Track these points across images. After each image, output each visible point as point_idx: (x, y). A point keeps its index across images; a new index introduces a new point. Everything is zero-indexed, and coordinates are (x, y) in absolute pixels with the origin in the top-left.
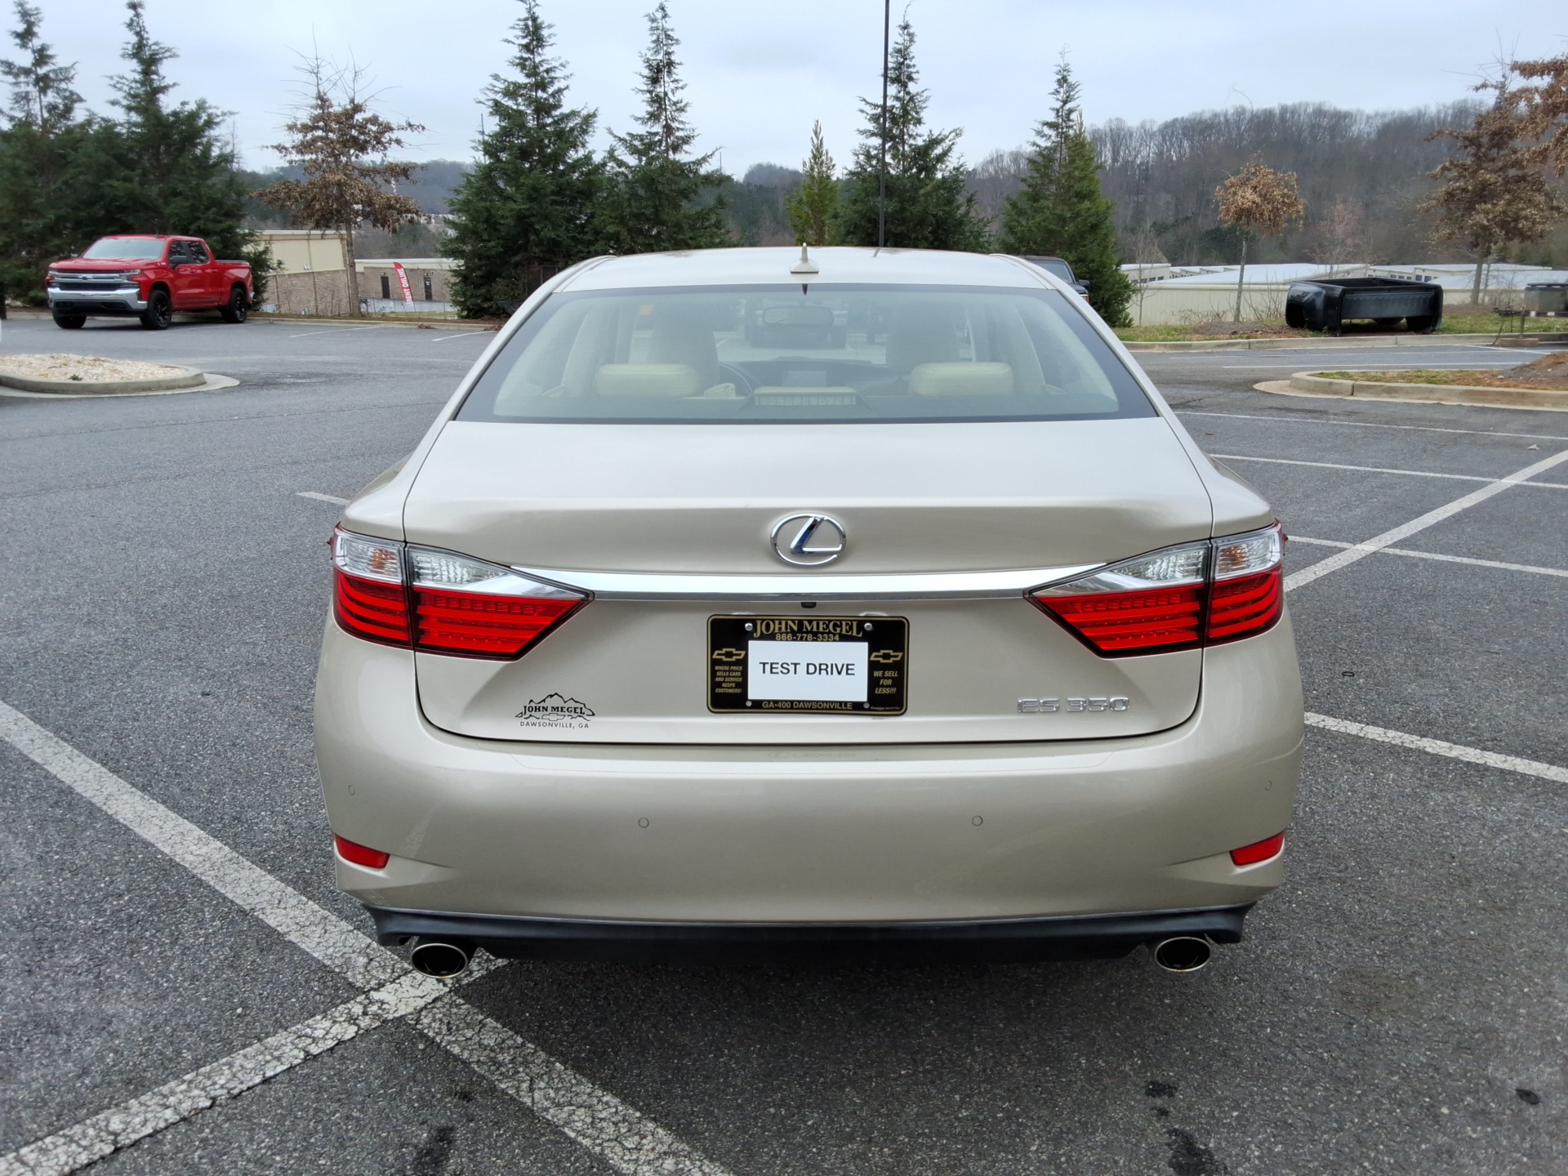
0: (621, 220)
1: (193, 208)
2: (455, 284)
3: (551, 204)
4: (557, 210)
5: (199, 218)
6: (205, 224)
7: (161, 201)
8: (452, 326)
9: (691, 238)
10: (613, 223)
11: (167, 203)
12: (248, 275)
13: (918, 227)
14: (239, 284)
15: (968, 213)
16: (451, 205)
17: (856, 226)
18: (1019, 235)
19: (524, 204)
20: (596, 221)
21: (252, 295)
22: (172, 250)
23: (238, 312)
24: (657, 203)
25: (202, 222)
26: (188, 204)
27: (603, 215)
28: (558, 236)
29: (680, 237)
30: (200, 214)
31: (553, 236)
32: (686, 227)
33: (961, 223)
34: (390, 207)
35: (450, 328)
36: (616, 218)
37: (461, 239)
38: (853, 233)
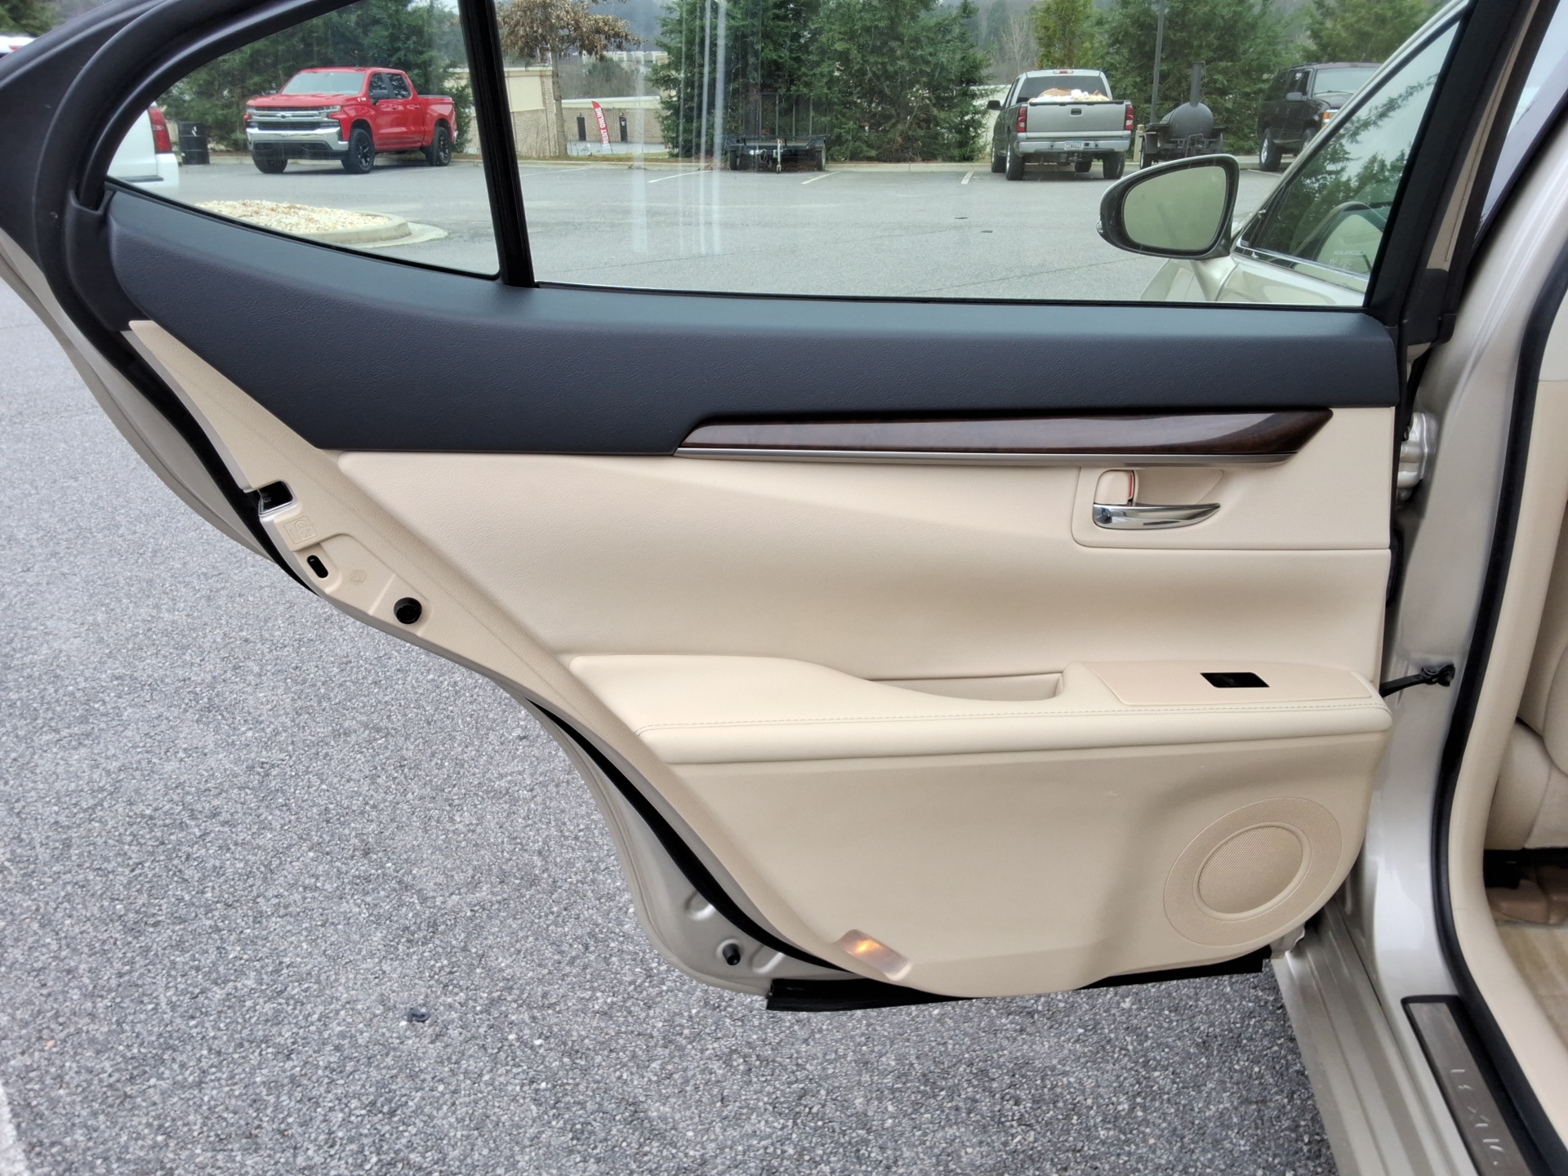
0: (851, 36)
1: (393, 38)
2: (667, 118)
3: (773, 19)
4: (779, 26)
5: (399, 49)
6: (405, 55)
7: (360, 30)
8: (665, 166)
9: (931, 54)
10: (841, 39)
11: (365, 33)
12: (452, 113)
13: (1202, 32)
14: (443, 122)
15: (1263, 13)
16: (664, 25)
17: (1127, 34)
18: (1325, 40)
19: (743, 20)
20: (823, 38)
21: (455, 134)
22: (374, 83)
23: (442, 154)
24: (893, 13)
25: (402, 53)
26: (386, 34)
27: (831, 30)
28: (780, 57)
29: (919, 52)
30: (400, 44)
31: (775, 58)
32: (924, 40)
33: (1253, 26)
34: (598, 31)
35: (662, 168)
36: (845, 33)
37: (675, 65)
38: (1121, 43)
